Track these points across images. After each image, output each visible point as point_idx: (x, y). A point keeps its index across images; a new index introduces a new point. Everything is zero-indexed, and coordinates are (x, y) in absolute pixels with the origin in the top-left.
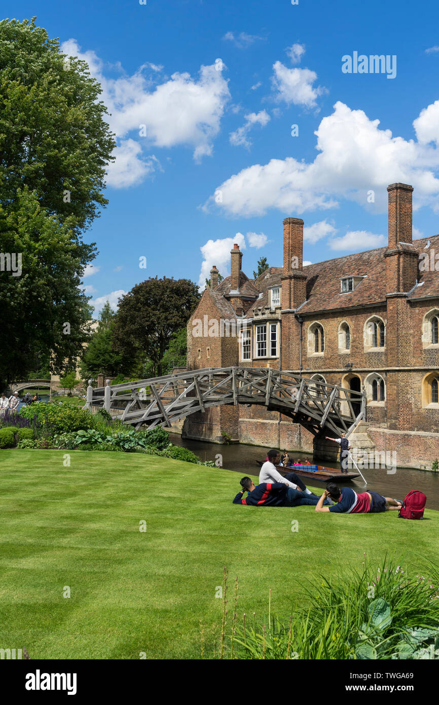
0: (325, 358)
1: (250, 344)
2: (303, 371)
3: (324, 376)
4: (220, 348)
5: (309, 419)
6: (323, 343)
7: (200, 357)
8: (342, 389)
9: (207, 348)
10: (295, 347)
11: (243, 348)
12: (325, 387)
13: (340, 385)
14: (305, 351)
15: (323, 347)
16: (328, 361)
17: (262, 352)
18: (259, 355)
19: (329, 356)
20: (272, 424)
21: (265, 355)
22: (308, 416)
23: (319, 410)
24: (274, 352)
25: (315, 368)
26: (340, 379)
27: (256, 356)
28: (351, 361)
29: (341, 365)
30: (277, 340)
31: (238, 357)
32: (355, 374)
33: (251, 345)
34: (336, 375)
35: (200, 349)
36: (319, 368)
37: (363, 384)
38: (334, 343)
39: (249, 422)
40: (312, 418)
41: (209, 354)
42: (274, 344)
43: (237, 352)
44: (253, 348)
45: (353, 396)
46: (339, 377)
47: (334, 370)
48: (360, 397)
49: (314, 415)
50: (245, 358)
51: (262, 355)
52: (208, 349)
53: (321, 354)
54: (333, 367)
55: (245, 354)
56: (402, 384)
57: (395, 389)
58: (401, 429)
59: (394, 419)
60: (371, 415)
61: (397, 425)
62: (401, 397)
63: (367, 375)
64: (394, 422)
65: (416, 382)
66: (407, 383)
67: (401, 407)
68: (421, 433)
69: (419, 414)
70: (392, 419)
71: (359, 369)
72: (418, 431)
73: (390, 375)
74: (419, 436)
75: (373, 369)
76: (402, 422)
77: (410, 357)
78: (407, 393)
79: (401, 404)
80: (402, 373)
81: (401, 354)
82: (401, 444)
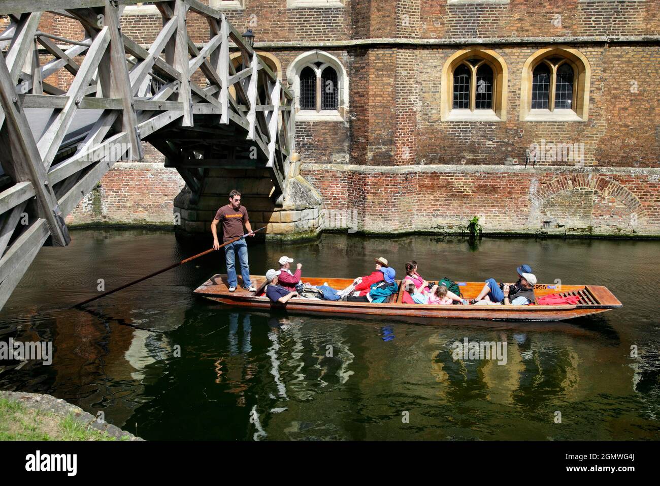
56: (404, 73)
57: (389, 84)
58: (400, 162)
59: (384, 145)
60: (306, 140)
61: (392, 156)
62: (401, 100)
63: (296, 56)
64: (384, 150)
65: (429, 70)
66: (411, 72)
67: (401, 120)
68: (434, 167)
69: (431, 131)
70: (379, 144)
71: (273, 44)
72: (431, 163)
73: (378, 54)
74: (435, 173)
75: (312, 44)
76: (402, 148)
77: (415, 19)
78: (411, 92)
79: (401, 114)
80: (404, 51)
81: (402, 10)
82: (401, 192)
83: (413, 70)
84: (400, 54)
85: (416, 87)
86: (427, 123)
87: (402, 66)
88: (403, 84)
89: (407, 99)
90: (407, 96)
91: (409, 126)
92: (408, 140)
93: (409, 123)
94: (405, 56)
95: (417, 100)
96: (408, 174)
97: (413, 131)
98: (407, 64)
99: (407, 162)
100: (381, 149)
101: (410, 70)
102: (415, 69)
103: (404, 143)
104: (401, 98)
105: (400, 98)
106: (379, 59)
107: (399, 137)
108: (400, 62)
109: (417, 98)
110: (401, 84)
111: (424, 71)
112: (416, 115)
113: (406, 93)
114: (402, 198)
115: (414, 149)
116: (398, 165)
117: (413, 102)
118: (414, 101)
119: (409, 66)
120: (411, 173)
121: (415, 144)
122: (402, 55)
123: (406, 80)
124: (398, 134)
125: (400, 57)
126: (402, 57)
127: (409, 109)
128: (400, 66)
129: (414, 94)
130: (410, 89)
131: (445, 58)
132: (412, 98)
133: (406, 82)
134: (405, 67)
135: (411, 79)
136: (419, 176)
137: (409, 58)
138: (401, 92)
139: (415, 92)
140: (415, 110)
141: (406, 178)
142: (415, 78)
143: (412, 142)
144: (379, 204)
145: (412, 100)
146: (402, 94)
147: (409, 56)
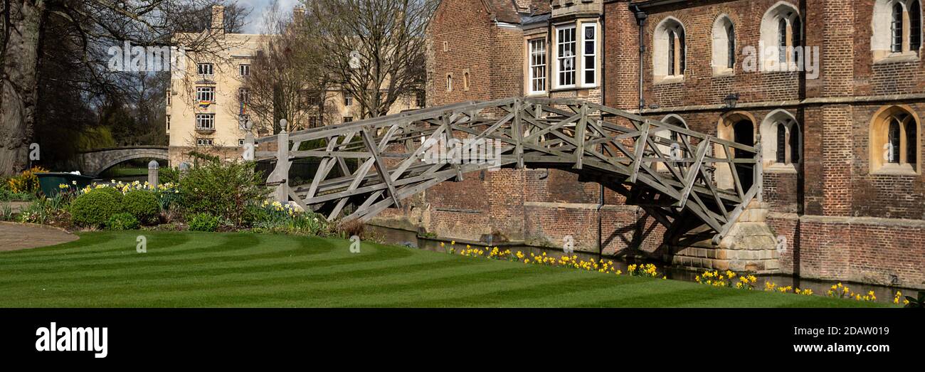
0: (688, 85)
1: (544, 63)
2: (644, 111)
3: (685, 120)
4: (487, 72)
5: (657, 197)
6: (683, 58)
7: (450, 89)
8: (720, 142)
9: (464, 71)
10: (629, 65)
11: (531, 71)
12: (686, 136)
13: (715, 134)
14: (648, 73)
15: (683, 64)
16: (692, 90)
17: (567, 78)
18: (562, 83)
19: (695, 82)
20: (586, 212)
21: (574, 83)
22: (654, 191)
23: (675, 179)
24: (590, 78)
25: (669, 104)
26: (715, 124)
27: (557, 85)
28: (735, 88)
29: (717, 98)
30: (595, 54)
31: (522, 88)
32: (744, 113)
33: (547, 65)
34: (706, 115)
35: (451, 74)
36: (676, 103)
37: (758, 132)
38: (704, 55)
39: (544, 208)
40: (662, 194)
41: (468, 83)
42: (590, 62)
43: (521, 79)
44: (550, 70)
45: (739, 153)
46: (713, 121)
47: (703, 107)
48: (751, 155)
49: (667, 189)
50: (535, 89)
51: (568, 83)
52: (467, 74)
53: (679, 77)
54: (702, 101)
55: (535, 81)
56: (832, 129)
57: (818, 139)
58: (830, 212)
59: (816, 196)
60: (772, 190)
61: (821, 206)
62: (830, 153)
63: (766, 114)
64: (815, 200)
65: (859, 126)
66: (842, 128)
67: (830, 172)
68: (866, 220)
69: (862, 184)
70: (812, 194)
71: (750, 105)
72: (862, 216)
73: (810, 113)
74: (863, 225)
75: (777, 104)
76: (832, 199)
77: (847, 79)
78: (842, 146)
79: (830, 167)
80: (832, 109)
81: (830, 73)
82: (828, 241)
83: (845, 126)
84: (828, 112)
85: (850, 141)
86: (859, 176)
87: (830, 122)
88: (833, 139)
89: (837, 152)
90: (838, 150)
91: (841, 179)
92: (840, 191)
93: (840, 176)
94: (834, 113)
95: (851, 154)
96: (836, 224)
97: (846, 183)
98: (836, 121)
99: (839, 212)
100: (813, 199)
101: (841, 126)
102: (847, 125)
105: (828, 152)
106: (811, 117)
107: (828, 189)
108: (828, 119)
109: (850, 152)
110: (829, 139)
111: (857, 126)
112: (848, 168)
113: (837, 147)
115: (848, 200)
116: (827, 215)
117: (845, 156)
118: (847, 155)
119: (839, 122)
121: (849, 196)
122: (830, 113)
123: (836, 135)
124: (828, 185)
125: (828, 114)
126: (830, 115)
127: (840, 163)
128: (827, 123)
129: (847, 148)
130: (841, 143)
131: (871, 114)
132: (844, 152)
133: (837, 137)
134: (834, 124)
135: (842, 134)
136: (851, 227)
138: (830, 146)
139: (847, 146)
140: (848, 162)
141: (835, 228)
142: (848, 133)
143: (845, 194)
144: (810, 252)
145: (844, 154)
146: (832, 148)
147: (839, 113)
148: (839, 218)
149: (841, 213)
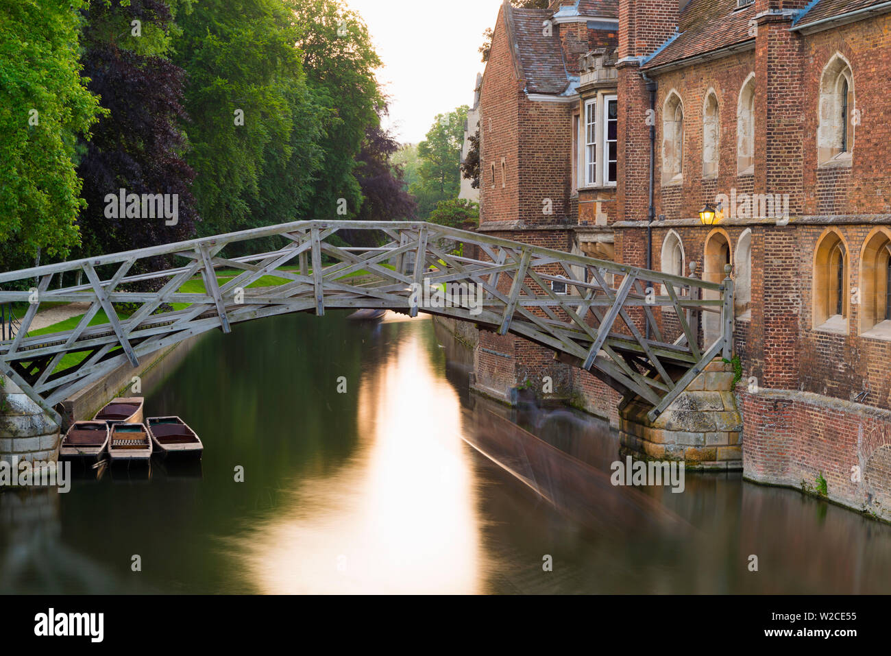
2: (653, 224)
14: (657, 170)
56: (777, 262)
58: (772, 383)
59: (759, 358)
61: (762, 374)
62: (772, 298)
64: (757, 365)
65: (806, 259)
66: (788, 261)
67: (773, 325)
72: (807, 389)
74: (804, 403)
76: (775, 364)
77: (796, 190)
78: (788, 288)
79: (772, 317)
80: (776, 233)
81: (774, 180)
82: (767, 425)
83: (792, 258)
84: (770, 237)
85: (797, 281)
86: (805, 332)
87: (773, 252)
88: (776, 277)
89: (782, 297)
90: (782, 292)
91: (786, 334)
92: (785, 353)
93: (785, 330)
94: (778, 239)
95: (799, 299)
96: (777, 401)
97: (792, 342)
98: (781, 251)
99: (783, 384)
100: (757, 362)
101: (786, 258)
102: (795, 256)
103: (779, 357)
104: (773, 295)
105: (770, 296)
107: (770, 349)
108: (770, 248)
109: (798, 296)
110: (772, 277)
112: (797, 319)
113: (781, 288)
114: (768, 434)
115: (794, 367)
116: (768, 387)
117: (791, 302)
118: (794, 300)
119: (784, 252)
120: (783, 401)
121: (796, 361)
122: (772, 239)
123: (780, 271)
124: (769, 344)
125: (770, 241)
126: (773, 241)
127: (785, 311)
128: (769, 253)
129: (794, 291)
130: (787, 283)
132: (791, 296)
133: (781, 273)
134: (778, 255)
135: (789, 269)
136: (795, 406)
137: (784, 241)
138: (773, 287)
139: (794, 287)
140: (795, 312)
141: (775, 407)
142: (795, 269)
143: (791, 357)
145: (790, 299)
146: (774, 290)
147: (784, 239)
148: (781, 393)
149: (785, 385)
